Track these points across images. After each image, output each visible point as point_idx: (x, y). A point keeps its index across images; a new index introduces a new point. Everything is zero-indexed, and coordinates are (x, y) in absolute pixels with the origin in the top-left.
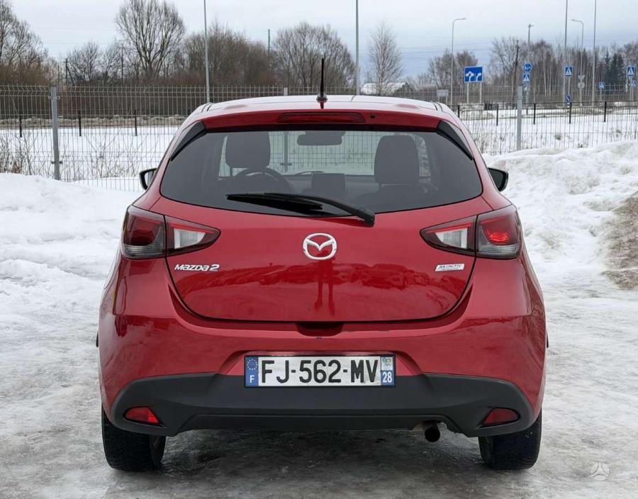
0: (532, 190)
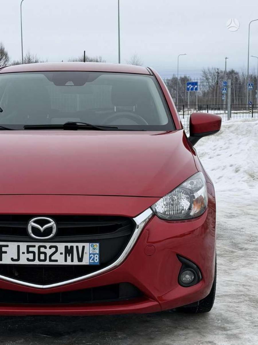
0: (239, 144)
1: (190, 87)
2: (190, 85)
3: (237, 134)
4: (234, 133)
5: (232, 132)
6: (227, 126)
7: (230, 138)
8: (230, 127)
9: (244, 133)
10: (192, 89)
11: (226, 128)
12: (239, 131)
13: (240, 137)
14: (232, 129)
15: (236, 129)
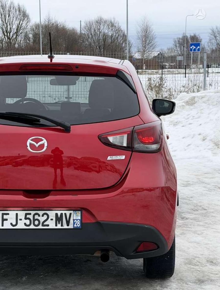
1: (193, 47)
2: (193, 46)
3: (209, 105)
4: (206, 103)
5: (204, 102)
6: (200, 96)
7: (202, 108)
8: (203, 98)
9: (215, 104)
10: (195, 50)
11: (199, 98)
12: (210, 102)
13: (211, 107)
14: (204, 99)
15: (208, 100)
